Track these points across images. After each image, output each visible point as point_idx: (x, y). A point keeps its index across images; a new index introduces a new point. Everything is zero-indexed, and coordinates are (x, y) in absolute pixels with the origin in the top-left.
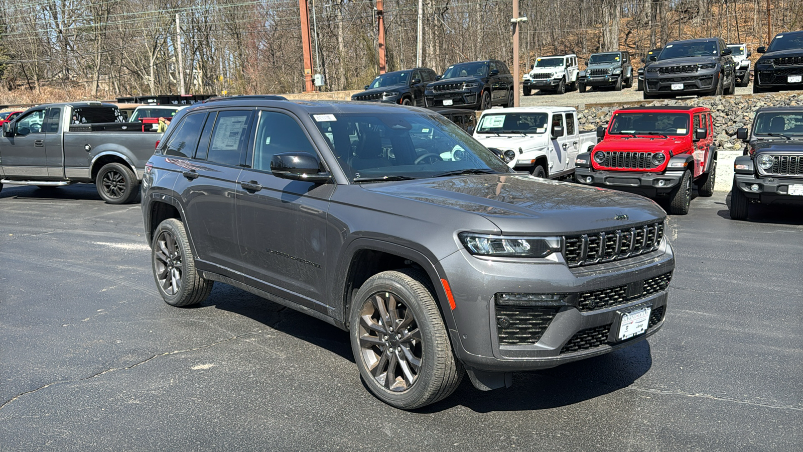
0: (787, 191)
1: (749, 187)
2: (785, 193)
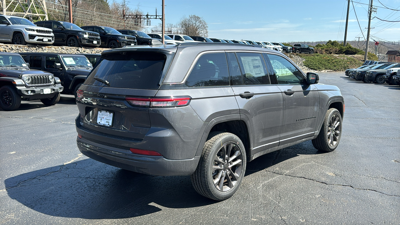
0: (43, 92)
1: (27, 92)
2: (42, 93)
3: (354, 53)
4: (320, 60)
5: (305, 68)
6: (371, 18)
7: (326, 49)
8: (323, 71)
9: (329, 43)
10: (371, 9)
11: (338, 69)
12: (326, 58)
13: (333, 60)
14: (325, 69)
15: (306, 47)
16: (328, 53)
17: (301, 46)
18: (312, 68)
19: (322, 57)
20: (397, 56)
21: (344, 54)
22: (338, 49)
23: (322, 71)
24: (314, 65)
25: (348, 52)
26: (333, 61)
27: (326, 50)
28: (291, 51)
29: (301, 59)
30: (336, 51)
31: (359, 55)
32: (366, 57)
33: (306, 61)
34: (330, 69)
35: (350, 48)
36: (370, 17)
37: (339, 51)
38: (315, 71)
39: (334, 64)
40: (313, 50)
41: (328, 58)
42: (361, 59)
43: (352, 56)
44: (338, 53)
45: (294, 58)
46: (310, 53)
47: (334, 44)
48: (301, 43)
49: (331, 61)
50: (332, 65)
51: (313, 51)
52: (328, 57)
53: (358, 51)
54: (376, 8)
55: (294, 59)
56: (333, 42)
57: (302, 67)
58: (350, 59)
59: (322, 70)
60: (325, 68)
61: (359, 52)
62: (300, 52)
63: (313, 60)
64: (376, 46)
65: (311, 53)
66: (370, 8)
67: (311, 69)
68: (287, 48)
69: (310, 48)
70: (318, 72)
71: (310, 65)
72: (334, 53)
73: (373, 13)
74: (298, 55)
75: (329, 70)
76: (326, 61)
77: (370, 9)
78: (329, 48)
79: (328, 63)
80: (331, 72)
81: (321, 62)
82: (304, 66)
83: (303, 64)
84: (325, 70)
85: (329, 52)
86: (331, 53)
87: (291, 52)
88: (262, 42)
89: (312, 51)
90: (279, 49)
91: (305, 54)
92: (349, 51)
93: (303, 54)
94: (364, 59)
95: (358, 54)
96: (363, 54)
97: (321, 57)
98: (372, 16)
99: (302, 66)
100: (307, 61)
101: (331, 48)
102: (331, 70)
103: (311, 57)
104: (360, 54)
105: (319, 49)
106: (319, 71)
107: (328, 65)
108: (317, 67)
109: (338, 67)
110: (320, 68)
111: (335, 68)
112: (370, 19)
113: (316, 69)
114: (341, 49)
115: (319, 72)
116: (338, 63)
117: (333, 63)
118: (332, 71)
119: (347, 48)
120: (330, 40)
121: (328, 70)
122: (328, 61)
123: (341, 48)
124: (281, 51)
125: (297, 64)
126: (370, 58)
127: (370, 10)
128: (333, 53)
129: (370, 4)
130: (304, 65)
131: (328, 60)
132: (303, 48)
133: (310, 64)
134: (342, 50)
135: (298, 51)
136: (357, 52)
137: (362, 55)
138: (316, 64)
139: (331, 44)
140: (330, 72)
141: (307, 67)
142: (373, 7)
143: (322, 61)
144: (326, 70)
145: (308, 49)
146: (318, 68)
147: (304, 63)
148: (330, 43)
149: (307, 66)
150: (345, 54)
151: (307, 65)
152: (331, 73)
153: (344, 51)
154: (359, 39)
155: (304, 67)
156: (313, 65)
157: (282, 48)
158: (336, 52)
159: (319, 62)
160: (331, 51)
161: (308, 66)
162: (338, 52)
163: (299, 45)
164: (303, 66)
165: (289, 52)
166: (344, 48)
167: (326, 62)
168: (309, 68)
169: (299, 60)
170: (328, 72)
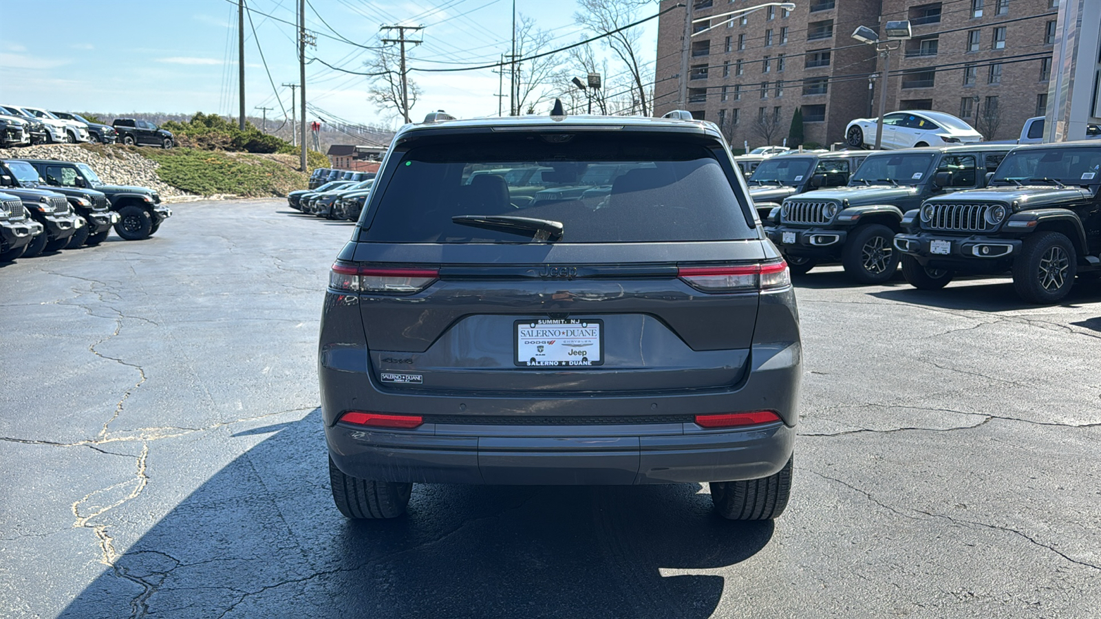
3: (271, 150)
4: (201, 167)
5: (166, 188)
6: (306, 61)
7: (199, 136)
8: (215, 197)
9: (198, 119)
10: (303, 36)
11: (249, 192)
12: (212, 160)
13: (232, 167)
14: (219, 191)
15: (150, 129)
16: (206, 146)
17: (137, 123)
18: (185, 187)
19: (202, 159)
20: (355, 158)
21: (247, 151)
22: (231, 137)
23: (211, 198)
24: (190, 181)
25: (255, 145)
26: (233, 169)
27: (200, 140)
28: (113, 140)
29: (146, 161)
30: (224, 143)
31: (285, 155)
32: (304, 161)
33: (163, 168)
34: (229, 190)
35: (259, 137)
36: (302, 57)
37: (233, 142)
38: (195, 198)
39: (237, 178)
40: (169, 137)
41: (219, 162)
42: (294, 166)
43: (268, 158)
44: (232, 147)
45: (128, 159)
46: (163, 147)
47: (211, 123)
48: (136, 116)
49: (229, 169)
50: (232, 180)
51: (172, 142)
52: (218, 160)
53: (278, 144)
54: (313, 35)
55: (129, 163)
56: (209, 117)
57: (156, 185)
58: (268, 164)
59: (211, 195)
60: (218, 189)
61: (282, 146)
62: (136, 141)
63: (181, 165)
64: (315, 132)
65: (167, 146)
66: (299, 34)
67: (183, 192)
68: (99, 129)
69: (161, 133)
70: (202, 199)
71: (178, 180)
72: (221, 149)
73: (307, 47)
74: (136, 152)
75: (228, 195)
76: (216, 169)
77: (302, 38)
78: (206, 134)
79: (222, 175)
80: (235, 198)
81: (203, 171)
82: (163, 183)
83: (158, 177)
84: (218, 193)
85: (209, 145)
86: (212, 148)
87: (114, 143)
88: (22, 107)
89: (168, 142)
90: (78, 132)
91: (152, 148)
92: (256, 143)
93: (145, 147)
94: (300, 166)
95: (280, 153)
96: (293, 152)
97: (198, 159)
98: (306, 54)
99: (158, 183)
100: (168, 170)
101: (211, 134)
102: (233, 193)
103: (171, 155)
104: (286, 152)
105: (181, 135)
106: (205, 197)
107: (224, 180)
108: (199, 187)
109: (247, 185)
110: (208, 190)
111: (242, 190)
112: (302, 64)
113: (197, 191)
114: (236, 138)
115: (206, 199)
116: (246, 175)
117: (234, 175)
118: (235, 195)
119: (252, 135)
120: (200, 111)
121: (225, 193)
122: (221, 171)
123: (237, 134)
124: (85, 137)
125: (143, 176)
126: (312, 162)
127: (299, 38)
128: (219, 148)
129: (299, 25)
130: (162, 180)
131: (218, 166)
132: (144, 131)
133: (178, 177)
134: (240, 140)
135: (130, 140)
136: (277, 146)
137: (292, 154)
138: (193, 178)
139: (204, 123)
140: (231, 198)
141: (170, 185)
142: (306, 32)
143: (205, 170)
144: (221, 194)
145: (156, 134)
146: (201, 188)
147: (159, 175)
148: (202, 120)
149: (171, 183)
150: (250, 152)
151: (170, 180)
152: (234, 201)
153: (245, 142)
154: (264, 112)
155: (163, 186)
156: (185, 180)
157: (85, 129)
158: (226, 146)
159: (200, 172)
160: (213, 143)
161: (173, 182)
162: (232, 145)
163: (131, 123)
164: (159, 181)
165: (107, 141)
166: (244, 136)
167: (215, 172)
168: (177, 188)
169: (143, 164)
170: (226, 198)
